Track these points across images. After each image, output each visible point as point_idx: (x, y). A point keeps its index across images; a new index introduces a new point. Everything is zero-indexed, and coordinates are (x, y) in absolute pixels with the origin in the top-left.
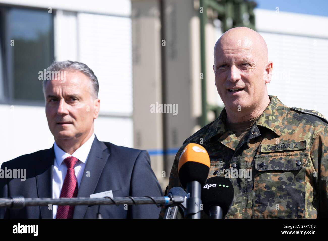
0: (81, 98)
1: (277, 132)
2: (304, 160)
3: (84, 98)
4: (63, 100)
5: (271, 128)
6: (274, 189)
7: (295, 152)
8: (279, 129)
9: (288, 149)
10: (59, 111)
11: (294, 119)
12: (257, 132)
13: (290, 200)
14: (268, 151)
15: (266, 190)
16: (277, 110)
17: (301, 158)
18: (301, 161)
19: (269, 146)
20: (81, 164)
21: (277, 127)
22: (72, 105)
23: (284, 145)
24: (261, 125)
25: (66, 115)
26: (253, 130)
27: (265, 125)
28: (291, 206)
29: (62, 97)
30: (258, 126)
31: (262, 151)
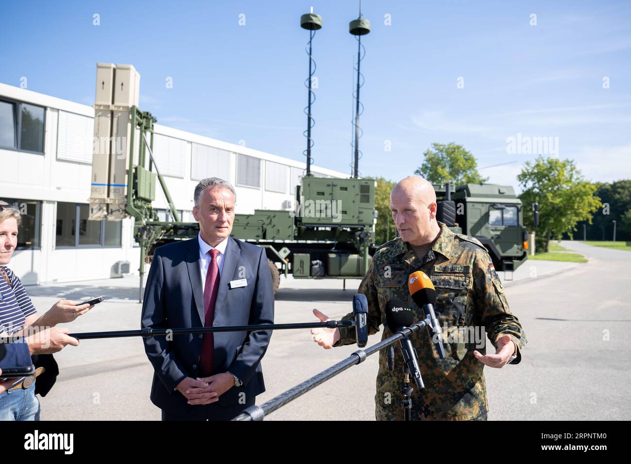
1: (448, 256)
2: (468, 281)
5: (443, 254)
6: (444, 302)
7: (461, 275)
8: (449, 254)
9: (456, 271)
11: (460, 245)
12: (433, 256)
13: (456, 312)
14: (440, 271)
15: (438, 302)
16: (447, 237)
17: (465, 279)
18: (465, 282)
19: (441, 267)
20: (221, 255)
21: (448, 252)
23: (452, 268)
24: (436, 251)
26: (429, 254)
27: (439, 251)
28: (456, 316)
30: (434, 251)
31: (435, 271)
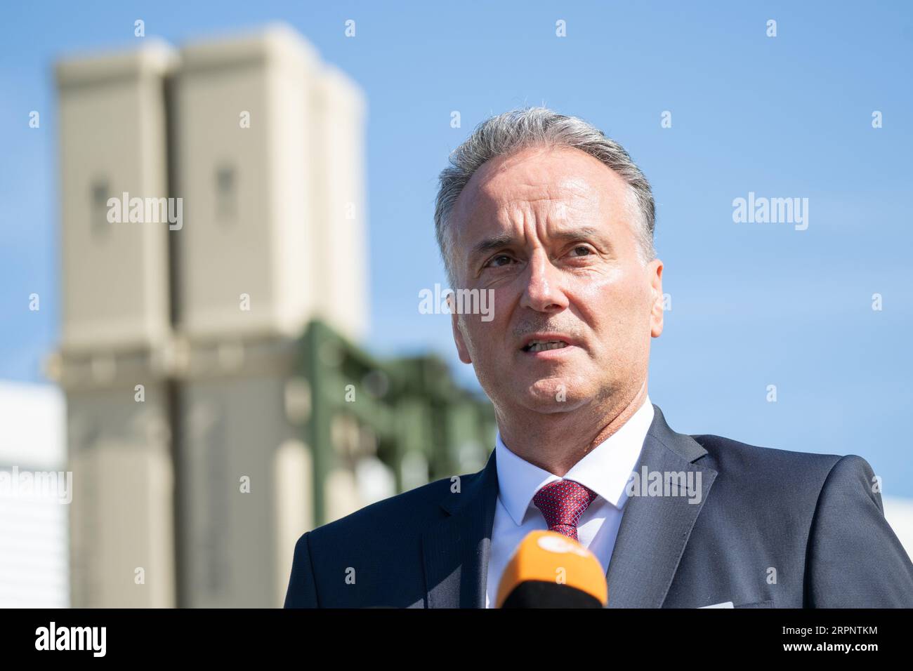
0: (607, 245)
3: (618, 247)
4: (541, 256)
10: (534, 292)
20: (602, 511)
22: (577, 275)
25: (558, 307)
29: (537, 242)
